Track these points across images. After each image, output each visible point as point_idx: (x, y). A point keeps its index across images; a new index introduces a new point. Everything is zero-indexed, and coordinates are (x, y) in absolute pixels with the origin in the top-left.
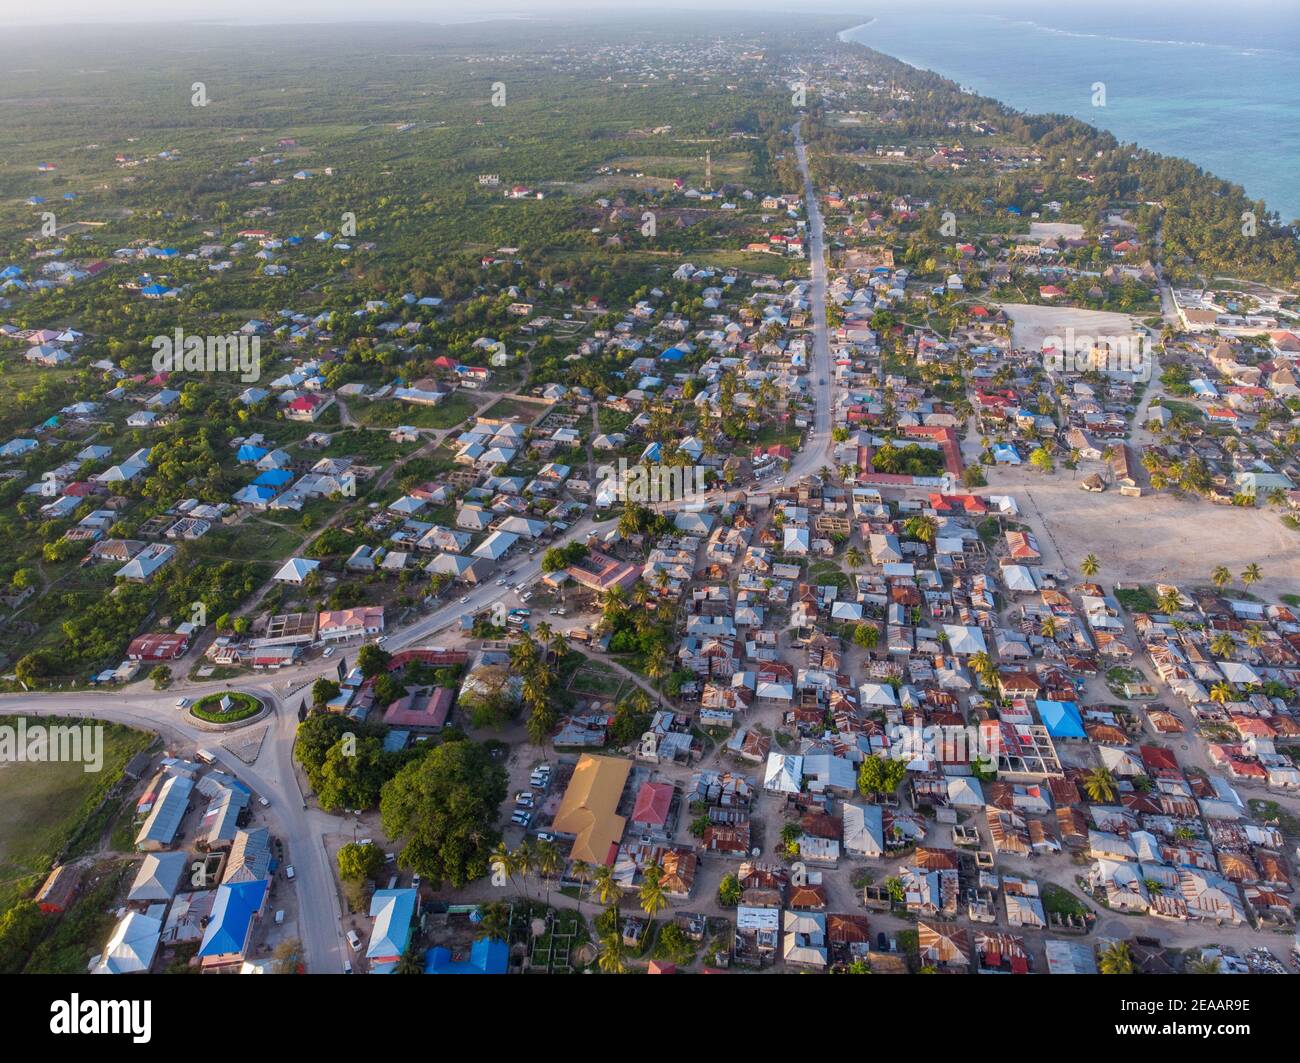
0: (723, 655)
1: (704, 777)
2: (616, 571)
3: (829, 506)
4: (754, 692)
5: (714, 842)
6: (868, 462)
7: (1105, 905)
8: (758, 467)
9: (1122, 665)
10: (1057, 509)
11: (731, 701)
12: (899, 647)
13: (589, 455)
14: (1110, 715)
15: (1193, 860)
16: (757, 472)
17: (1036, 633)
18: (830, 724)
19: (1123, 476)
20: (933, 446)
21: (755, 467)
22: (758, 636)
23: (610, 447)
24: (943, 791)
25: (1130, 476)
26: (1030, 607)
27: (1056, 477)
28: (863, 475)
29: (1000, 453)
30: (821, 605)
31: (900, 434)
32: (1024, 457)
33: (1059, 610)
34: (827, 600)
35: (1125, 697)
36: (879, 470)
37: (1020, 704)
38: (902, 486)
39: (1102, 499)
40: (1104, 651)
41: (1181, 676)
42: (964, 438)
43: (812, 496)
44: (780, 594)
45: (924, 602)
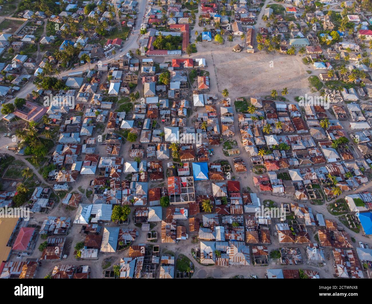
0: (71, 153)
1: (49, 221)
2: (36, 111)
3: (132, 69)
4: (79, 172)
5: (46, 256)
6: (152, 45)
7: (199, 263)
8: (106, 50)
9: (230, 139)
10: (222, 61)
11: (68, 178)
12: (144, 140)
13: (39, 47)
14: (219, 166)
15: (236, 237)
16: (106, 53)
17: (200, 128)
18: (108, 185)
19: (249, 44)
20: (179, 34)
21: (105, 51)
22: (87, 142)
23: (48, 43)
24: (146, 215)
25: (251, 45)
26: (200, 115)
27: (224, 46)
28: (149, 51)
29: (204, 36)
30: (117, 122)
31: (167, 29)
32: (213, 37)
33: (211, 115)
34: (120, 119)
35: (228, 155)
36: (155, 48)
37: (186, 165)
38: (163, 55)
39: (239, 55)
40: (224, 134)
41: (250, 144)
42: (193, 28)
43: (126, 64)
44: (101, 118)
45: (160, 116)
